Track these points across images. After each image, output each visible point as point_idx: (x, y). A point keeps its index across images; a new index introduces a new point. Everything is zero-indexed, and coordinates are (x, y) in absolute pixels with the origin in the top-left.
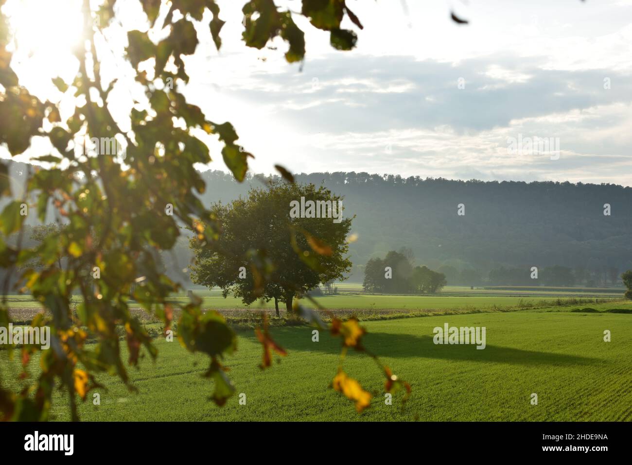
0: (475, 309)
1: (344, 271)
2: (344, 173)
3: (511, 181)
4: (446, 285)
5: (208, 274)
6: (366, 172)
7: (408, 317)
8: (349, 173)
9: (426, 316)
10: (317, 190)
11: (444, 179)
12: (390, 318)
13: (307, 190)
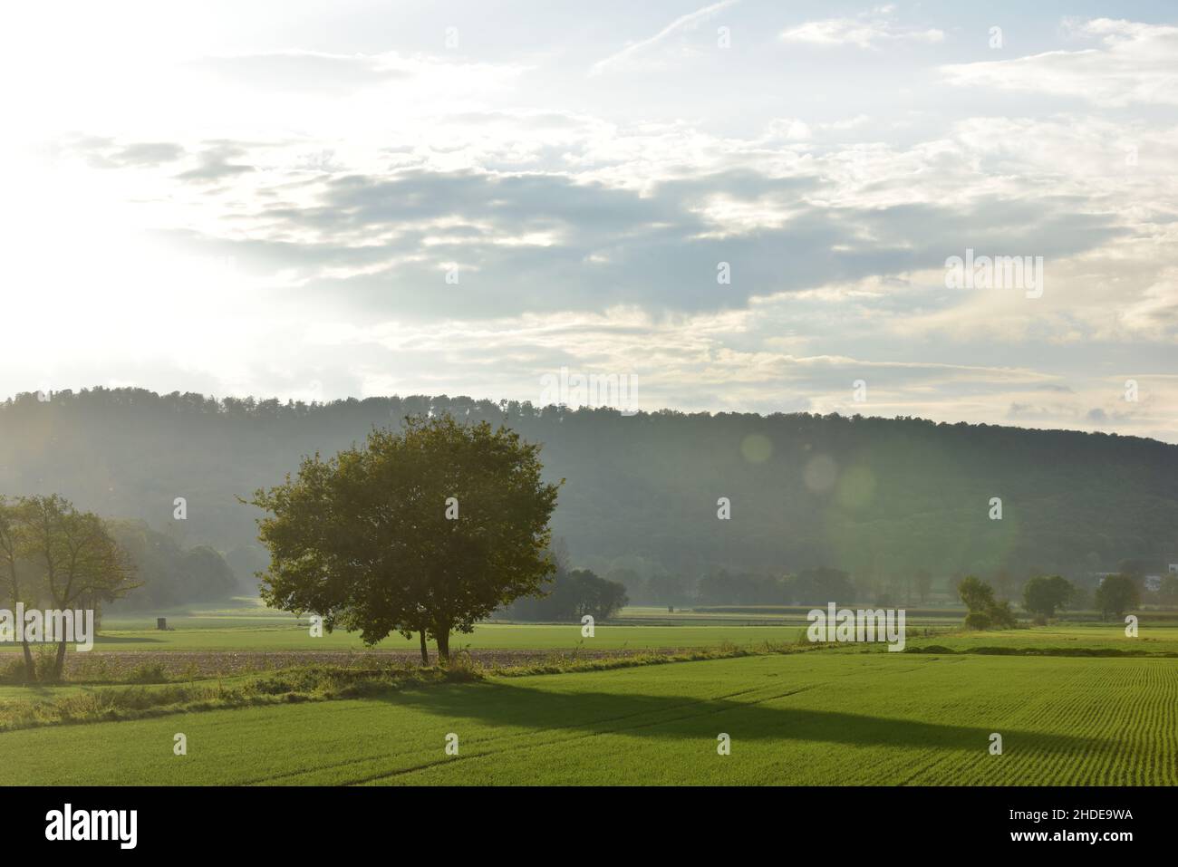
0: (736, 648)
1: (541, 580)
2: (427, 398)
3: (733, 413)
4: (627, 605)
5: (292, 589)
6: (467, 395)
7: (636, 665)
8: (436, 399)
9: (664, 662)
10: (493, 435)
11: (611, 409)
12: (608, 668)
13: (476, 434)
